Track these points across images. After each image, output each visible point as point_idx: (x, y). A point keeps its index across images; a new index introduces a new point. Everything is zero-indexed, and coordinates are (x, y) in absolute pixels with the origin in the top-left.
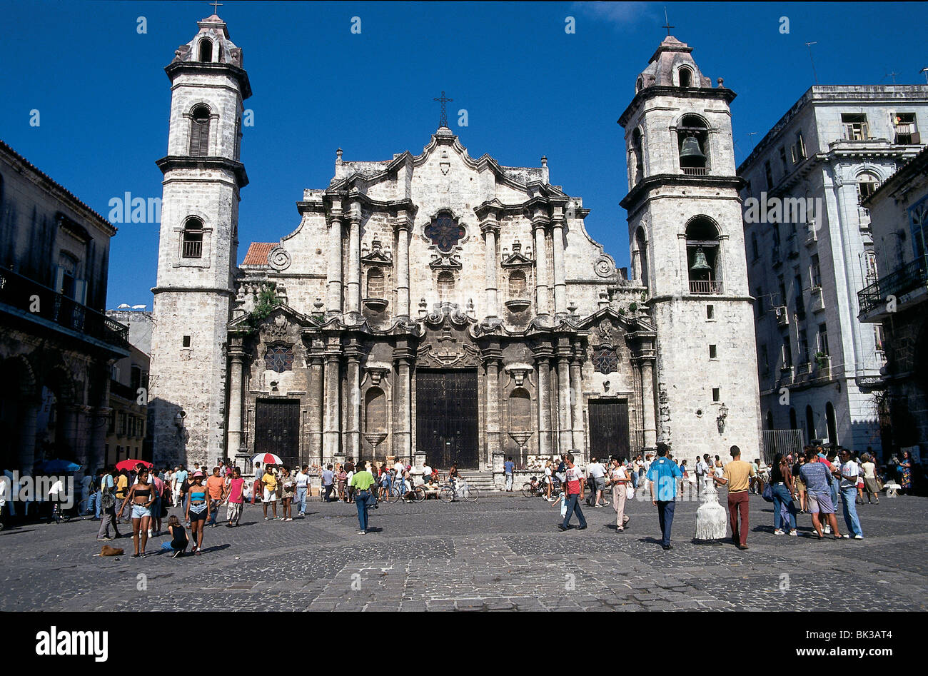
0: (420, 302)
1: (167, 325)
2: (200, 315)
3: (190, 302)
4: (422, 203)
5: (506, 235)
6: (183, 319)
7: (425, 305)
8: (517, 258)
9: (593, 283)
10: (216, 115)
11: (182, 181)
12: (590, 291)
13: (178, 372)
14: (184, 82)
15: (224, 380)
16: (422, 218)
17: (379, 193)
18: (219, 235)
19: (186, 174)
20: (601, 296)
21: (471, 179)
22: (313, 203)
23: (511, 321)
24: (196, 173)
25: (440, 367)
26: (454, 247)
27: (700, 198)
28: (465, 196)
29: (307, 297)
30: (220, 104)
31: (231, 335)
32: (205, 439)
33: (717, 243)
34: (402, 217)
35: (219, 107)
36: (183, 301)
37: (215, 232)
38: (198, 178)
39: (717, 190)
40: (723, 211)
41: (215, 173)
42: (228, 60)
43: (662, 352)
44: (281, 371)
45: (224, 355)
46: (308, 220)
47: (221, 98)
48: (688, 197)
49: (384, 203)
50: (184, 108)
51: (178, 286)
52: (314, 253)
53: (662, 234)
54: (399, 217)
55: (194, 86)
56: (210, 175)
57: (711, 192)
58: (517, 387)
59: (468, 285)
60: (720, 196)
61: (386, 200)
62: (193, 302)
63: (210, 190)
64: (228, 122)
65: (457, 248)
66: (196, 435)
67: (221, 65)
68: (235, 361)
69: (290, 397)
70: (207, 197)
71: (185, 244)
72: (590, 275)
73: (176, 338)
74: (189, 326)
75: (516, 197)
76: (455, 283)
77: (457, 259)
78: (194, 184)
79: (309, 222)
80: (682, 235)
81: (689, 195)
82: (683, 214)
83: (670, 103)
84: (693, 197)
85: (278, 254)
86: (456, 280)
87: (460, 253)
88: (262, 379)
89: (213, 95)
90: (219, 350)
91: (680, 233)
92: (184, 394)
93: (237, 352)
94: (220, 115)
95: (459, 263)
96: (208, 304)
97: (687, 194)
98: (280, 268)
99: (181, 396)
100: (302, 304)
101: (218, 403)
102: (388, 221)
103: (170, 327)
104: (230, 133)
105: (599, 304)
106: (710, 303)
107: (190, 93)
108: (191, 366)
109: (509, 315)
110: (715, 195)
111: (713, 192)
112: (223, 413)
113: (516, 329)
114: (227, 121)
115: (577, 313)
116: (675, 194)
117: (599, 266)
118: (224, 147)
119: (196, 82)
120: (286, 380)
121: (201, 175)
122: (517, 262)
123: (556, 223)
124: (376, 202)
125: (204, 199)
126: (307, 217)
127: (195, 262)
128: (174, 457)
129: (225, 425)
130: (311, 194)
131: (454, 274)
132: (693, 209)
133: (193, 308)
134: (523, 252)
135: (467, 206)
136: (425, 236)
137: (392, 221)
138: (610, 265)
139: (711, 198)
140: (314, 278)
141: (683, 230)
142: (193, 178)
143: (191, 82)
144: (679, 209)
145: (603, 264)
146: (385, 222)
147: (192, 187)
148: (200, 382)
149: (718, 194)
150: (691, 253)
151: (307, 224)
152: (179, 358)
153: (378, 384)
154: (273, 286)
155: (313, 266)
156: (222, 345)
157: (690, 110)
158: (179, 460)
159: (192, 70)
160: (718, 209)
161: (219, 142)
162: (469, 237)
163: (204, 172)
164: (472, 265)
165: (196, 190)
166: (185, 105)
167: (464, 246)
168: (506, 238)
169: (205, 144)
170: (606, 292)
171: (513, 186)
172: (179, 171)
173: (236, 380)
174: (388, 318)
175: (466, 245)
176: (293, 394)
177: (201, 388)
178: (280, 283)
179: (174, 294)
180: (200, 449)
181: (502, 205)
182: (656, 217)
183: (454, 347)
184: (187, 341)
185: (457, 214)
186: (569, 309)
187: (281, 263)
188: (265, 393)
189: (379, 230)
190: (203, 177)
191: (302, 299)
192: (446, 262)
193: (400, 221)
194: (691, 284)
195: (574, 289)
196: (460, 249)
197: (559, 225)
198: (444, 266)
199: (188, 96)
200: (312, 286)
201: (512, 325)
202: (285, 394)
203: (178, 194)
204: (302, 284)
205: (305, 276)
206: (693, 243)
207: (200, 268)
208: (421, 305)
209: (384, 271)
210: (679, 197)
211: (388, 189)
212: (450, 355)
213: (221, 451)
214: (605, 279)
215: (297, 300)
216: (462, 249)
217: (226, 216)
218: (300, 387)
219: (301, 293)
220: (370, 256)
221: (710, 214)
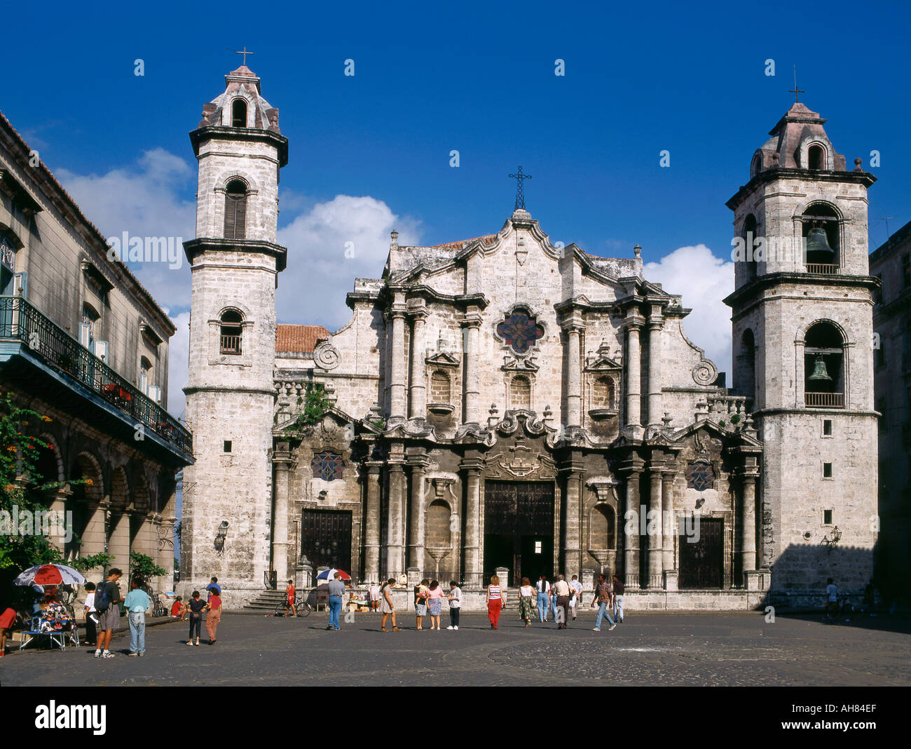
0: (491, 409)
1: (204, 428)
2: (243, 418)
3: (230, 404)
4: (495, 297)
5: (592, 336)
6: (223, 423)
7: (496, 411)
8: (605, 362)
9: (691, 391)
10: (254, 191)
11: (216, 266)
12: (687, 402)
13: (218, 479)
14: (215, 150)
15: (270, 488)
16: (494, 314)
17: (445, 285)
18: (262, 330)
19: (221, 259)
20: (699, 406)
21: (552, 271)
22: (368, 294)
23: (595, 431)
24: (233, 258)
25: (512, 479)
26: (531, 347)
27: (824, 299)
28: (545, 290)
29: (360, 399)
30: (258, 178)
31: (276, 440)
32: (251, 551)
33: (839, 351)
34: (472, 313)
35: (257, 181)
36: (222, 402)
37: (256, 326)
38: (236, 264)
39: (845, 290)
40: (851, 315)
41: (256, 259)
42: (266, 124)
43: (768, 469)
44: (330, 479)
45: (269, 462)
46: (361, 313)
47: (260, 170)
48: (810, 299)
49: (451, 297)
50: (216, 181)
51: (216, 385)
52: (368, 352)
53: (776, 340)
54: (468, 313)
55: (226, 155)
56: (250, 261)
57: (838, 293)
58: (600, 502)
59: (547, 390)
60: (849, 298)
61: (454, 294)
62: (234, 404)
63: (250, 278)
64: (269, 199)
65: (534, 349)
66: (241, 546)
67: (260, 131)
68: (281, 468)
69: (341, 508)
70: (246, 286)
71: (222, 338)
72: (688, 382)
73: (215, 442)
74: (230, 430)
75: (605, 295)
76: (532, 389)
77: (533, 361)
78: (231, 271)
79: (362, 315)
80: (800, 342)
81: (812, 296)
82: (803, 318)
83: (796, 188)
84: (816, 299)
85: (326, 351)
86: (532, 384)
87: (536, 354)
88: (309, 488)
89: (250, 167)
90: (264, 457)
91: (798, 339)
92: (225, 503)
93: (283, 459)
94: (260, 190)
95: (537, 367)
96: (252, 407)
97: (810, 295)
98: (328, 367)
99: (222, 505)
100: (355, 408)
101: (264, 513)
102: (455, 317)
103: (208, 431)
104: (271, 212)
105: (696, 415)
106: (828, 418)
107: (223, 164)
108: (233, 473)
109: (593, 425)
110: (842, 297)
111: (841, 294)
112: (268, 523)
113: (600, 440)
114: (267, 198)
115: (671, 424)
116: (795, 294)
117: (700, 373)
118: (265, 229)
119: (228, 151)
120: (336, 489)
121: (239, 260)
122: (605, 367)
123: (653, 325)
124: (443, 296)
125: (243, 288)
126: (359, 310)
127: (234, 359)
128: (216, 569)
129: (271, 537)
130: (364, 284)
131: (530, 378)
132: (814, 313)
133: (234, 410)
134: (611, 355)
135: (547, 302)
136: (497, 335)
137: (460, 317)
138: (712, 372)
139: (837, 300)
140: (368, 378)
141: (801, 336)
142: (230, 264)
143: (223, 150)
144: (797, 313)
145: (704, 371)
146: (452, 318)
147: (228, 274)
148: (244, 490)
149: (846, 295)
150: (810, 362)
151: (360, 318)
152: (219, 464)
153: (442, 496)
154: (320, 386)
155: (368, 366)
156: (267, 451)
157: (818, 197)
158: (221, 572)
159: (224, 136)
160: (845, 313)
161: (258, 222)
162: (548, 337)
163: (242, 257)
164: (551, 369)
165: (233, 278)
166: (217, 178)
167: (541, 347)
168: (592, 339)
169: (241, 224)
170: (705, 401)
171: (602, 281)
172: (212, 256)
173: (282, 489)
174: (454, 425)
175: (544, 346)
176: (345, 504)
177: (245, 496)
178: (329, 384)
179: (211, 395)
180: (245, 561)
181: (590, 303)
182: (770, 320)
183: (528, 458)
184: (228, 446)
185: (535, 310)
186: (663, 420)
187: (330, 361)
188: (312, 503)
189: (445, 327)
190: (242, 263)
191: (354, 403)
192: (520, 364)
193: (470, 317)
194: (807, 397)
195: (669, 398)
196: (537, 350)
197: (658, 327)
198: (520, 370)
199: (220, 167)
200: (366, 388)
201: (596, 436)
202: (335, 505)
203: (213, 282)
204: (354, 385)
205: (358, 377)
206: (811, 350)
207: (241, 367)
208: (491, 412)
209: (451, 374)
210: (800, 298)
211: (456, 281)
212: (524, 466)
213: (268, 563)
214: (704, 388)
215: (349, 404)
216: (539, 351)
217: (268, 308)
218: (353, 497)
219: (352, 395)
220: (436, 358)
221: (835, 318)
